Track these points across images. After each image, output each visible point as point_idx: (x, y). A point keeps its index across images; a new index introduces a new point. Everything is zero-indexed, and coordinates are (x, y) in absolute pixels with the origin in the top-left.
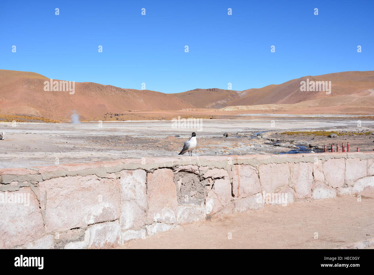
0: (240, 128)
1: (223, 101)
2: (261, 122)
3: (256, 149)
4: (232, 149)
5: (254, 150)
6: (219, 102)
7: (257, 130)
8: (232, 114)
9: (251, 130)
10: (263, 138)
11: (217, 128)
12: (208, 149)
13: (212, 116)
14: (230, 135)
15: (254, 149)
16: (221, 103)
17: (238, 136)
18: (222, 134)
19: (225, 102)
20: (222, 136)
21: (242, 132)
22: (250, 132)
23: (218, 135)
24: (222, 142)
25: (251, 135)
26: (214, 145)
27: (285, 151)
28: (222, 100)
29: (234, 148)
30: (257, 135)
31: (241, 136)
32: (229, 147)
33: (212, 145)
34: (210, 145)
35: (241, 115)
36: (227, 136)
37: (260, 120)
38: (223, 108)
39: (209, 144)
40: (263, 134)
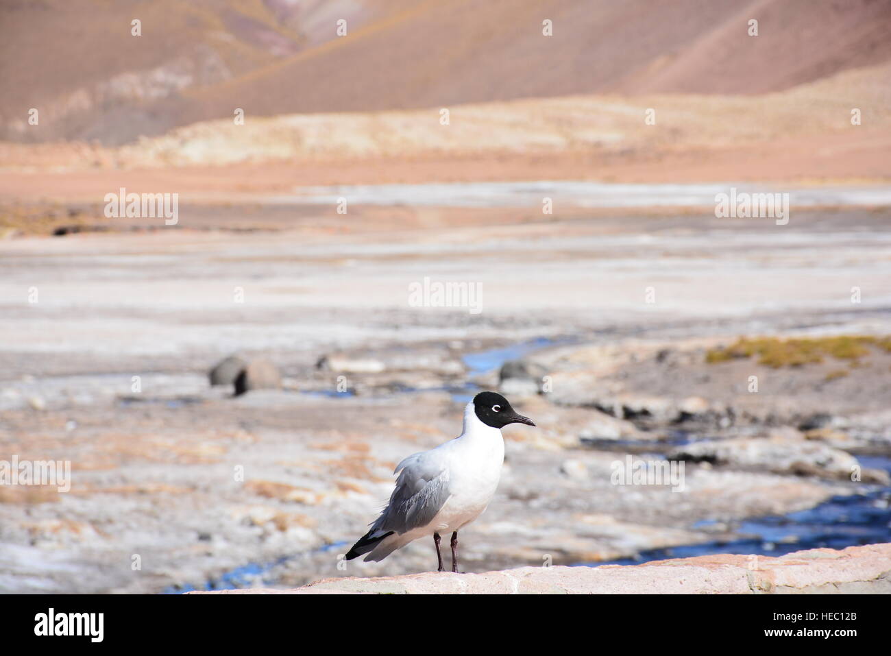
0: (336, 314)
1: (160, 75)
2: (501, 255)
3: (532, 496)
4: (331, 496)
5: (517, 504)
6: (127, 84)
7: (488, 332)
8: (244, 189)
9: (434, 334)
10: (555, 396)
11: (132, 313)
12: (130, 504)
13: (73, 214)
14: (270, 375)
15: (513, 496)
16: (140, 92)
17: (327, 385)
18: (199, 372)
19: (183, 82)
20: (195, 385)
21: (362, 351)
22: (432, 345)
23: (161, 380)
24: (232, 437)
25: (440, 375)
26: (173, 474)
27: (779, 508)
28: (154, 64)
29: (344, 488)
30: (504, 376)
31: (360, 387)
32: (306, 483)
33: (156, 471)
34: (138, 474)
35: (319, 195)
36: (241, 385)
37: (492, 243)
38: (163, 132)
39: (126, 458)
40: (547, 359)
